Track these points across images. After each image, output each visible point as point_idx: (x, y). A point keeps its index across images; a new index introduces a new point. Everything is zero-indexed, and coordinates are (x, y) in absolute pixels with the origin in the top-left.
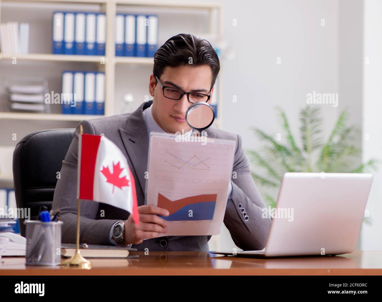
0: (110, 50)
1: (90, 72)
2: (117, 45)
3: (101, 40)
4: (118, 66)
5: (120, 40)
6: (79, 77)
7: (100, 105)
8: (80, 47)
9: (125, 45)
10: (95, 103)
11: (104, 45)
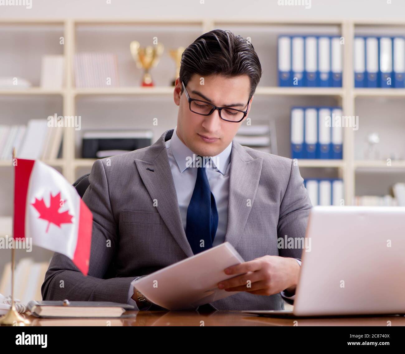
0: (348, 80)
1: (325, 107)
2: (356, 74)
3: (337, 68)
4: (358, 100)
5: (360, 68)
6: (311, 114)
7: (338, 148)
8: (312, 78)
9: (366, 74)
10: (331, 145)
11: (341, 75)
